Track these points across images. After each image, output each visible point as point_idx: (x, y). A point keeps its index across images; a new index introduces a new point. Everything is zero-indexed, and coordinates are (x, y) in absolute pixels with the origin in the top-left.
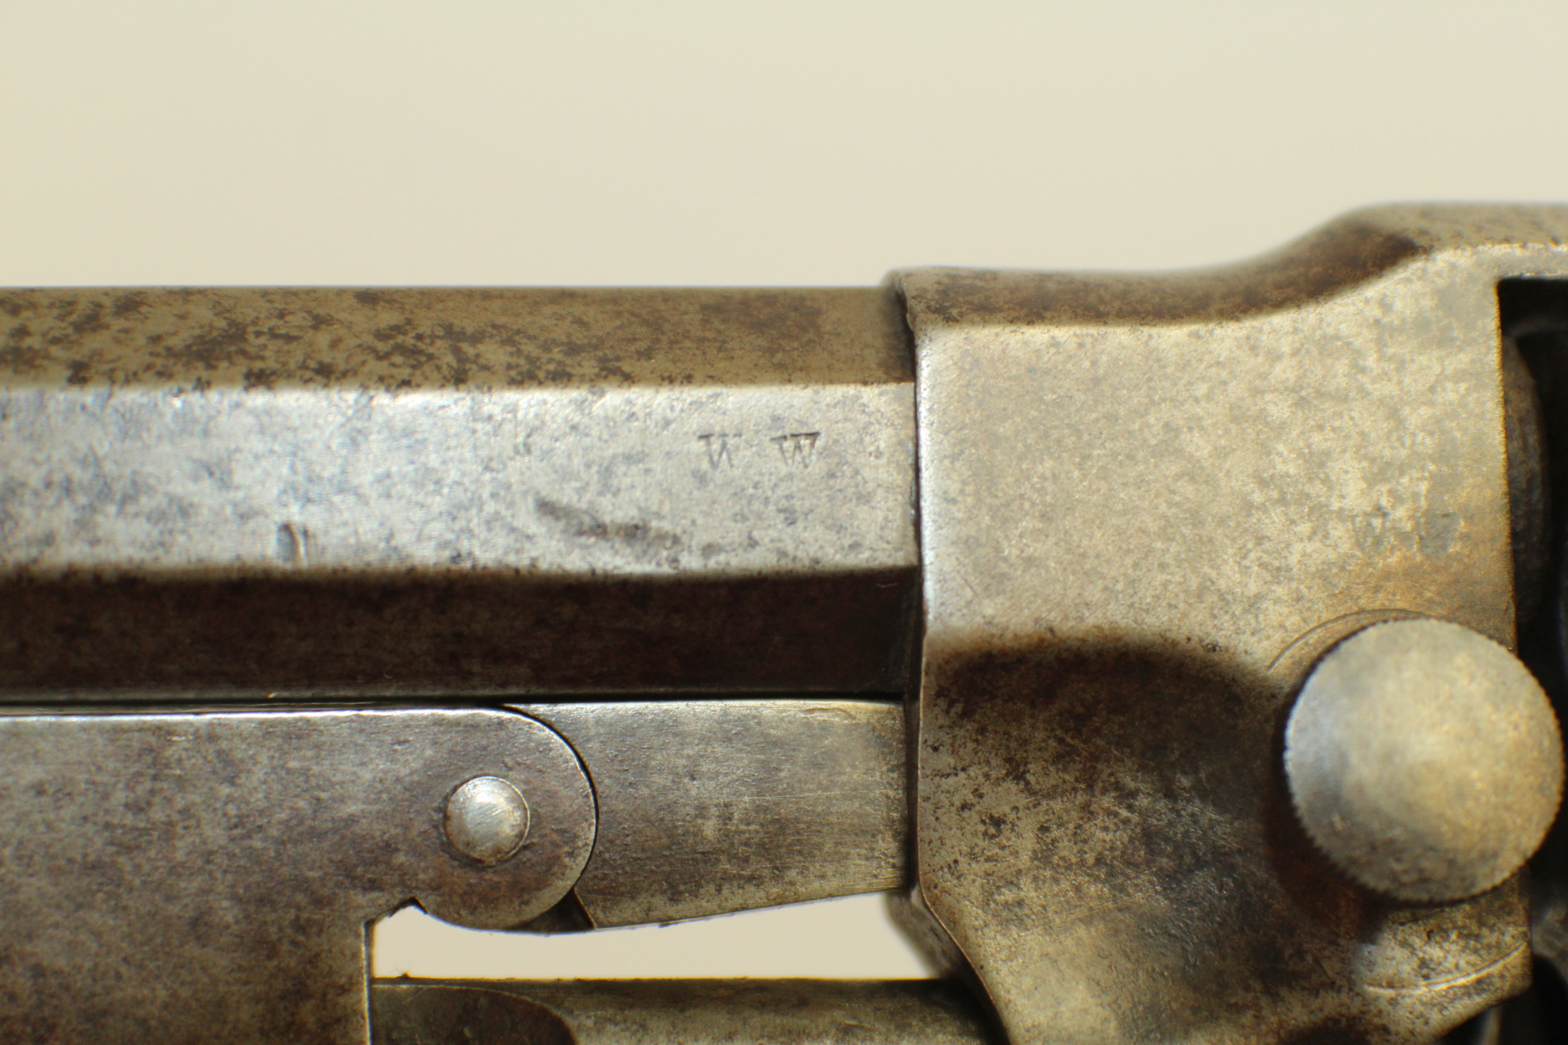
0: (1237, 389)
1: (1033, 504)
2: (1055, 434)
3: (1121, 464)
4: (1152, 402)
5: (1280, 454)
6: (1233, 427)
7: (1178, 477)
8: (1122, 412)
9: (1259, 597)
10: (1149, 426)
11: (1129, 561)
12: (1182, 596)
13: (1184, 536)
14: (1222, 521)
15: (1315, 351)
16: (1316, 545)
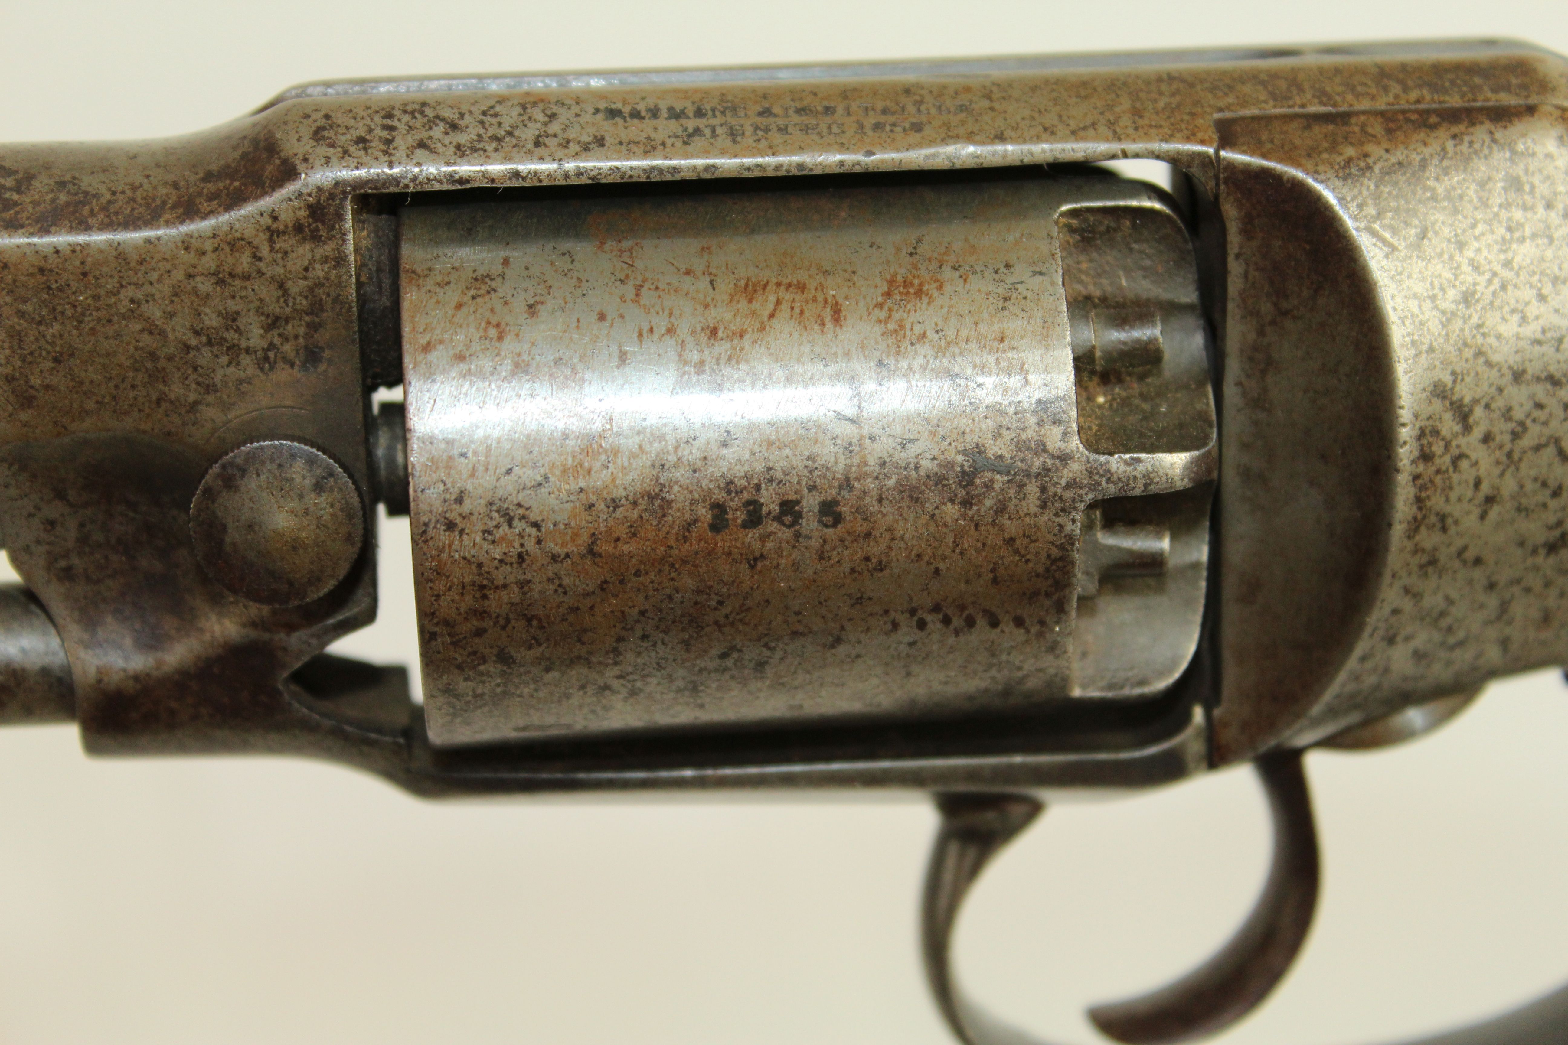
0: (179, 275)
1: (49, 353)
2: (59, 308)
3: (103, 325)
4: (122, 286)
5: (206, 315)
6: (175, 299)
7: (142, 331)
8: (102, 292)
9: (196, 403)
10: (120, 300)
11: (112, 384)
12: (147, 404)
13: (147, 369)
14: (170, 358)
15: (227, 249)
16: (232, 369)
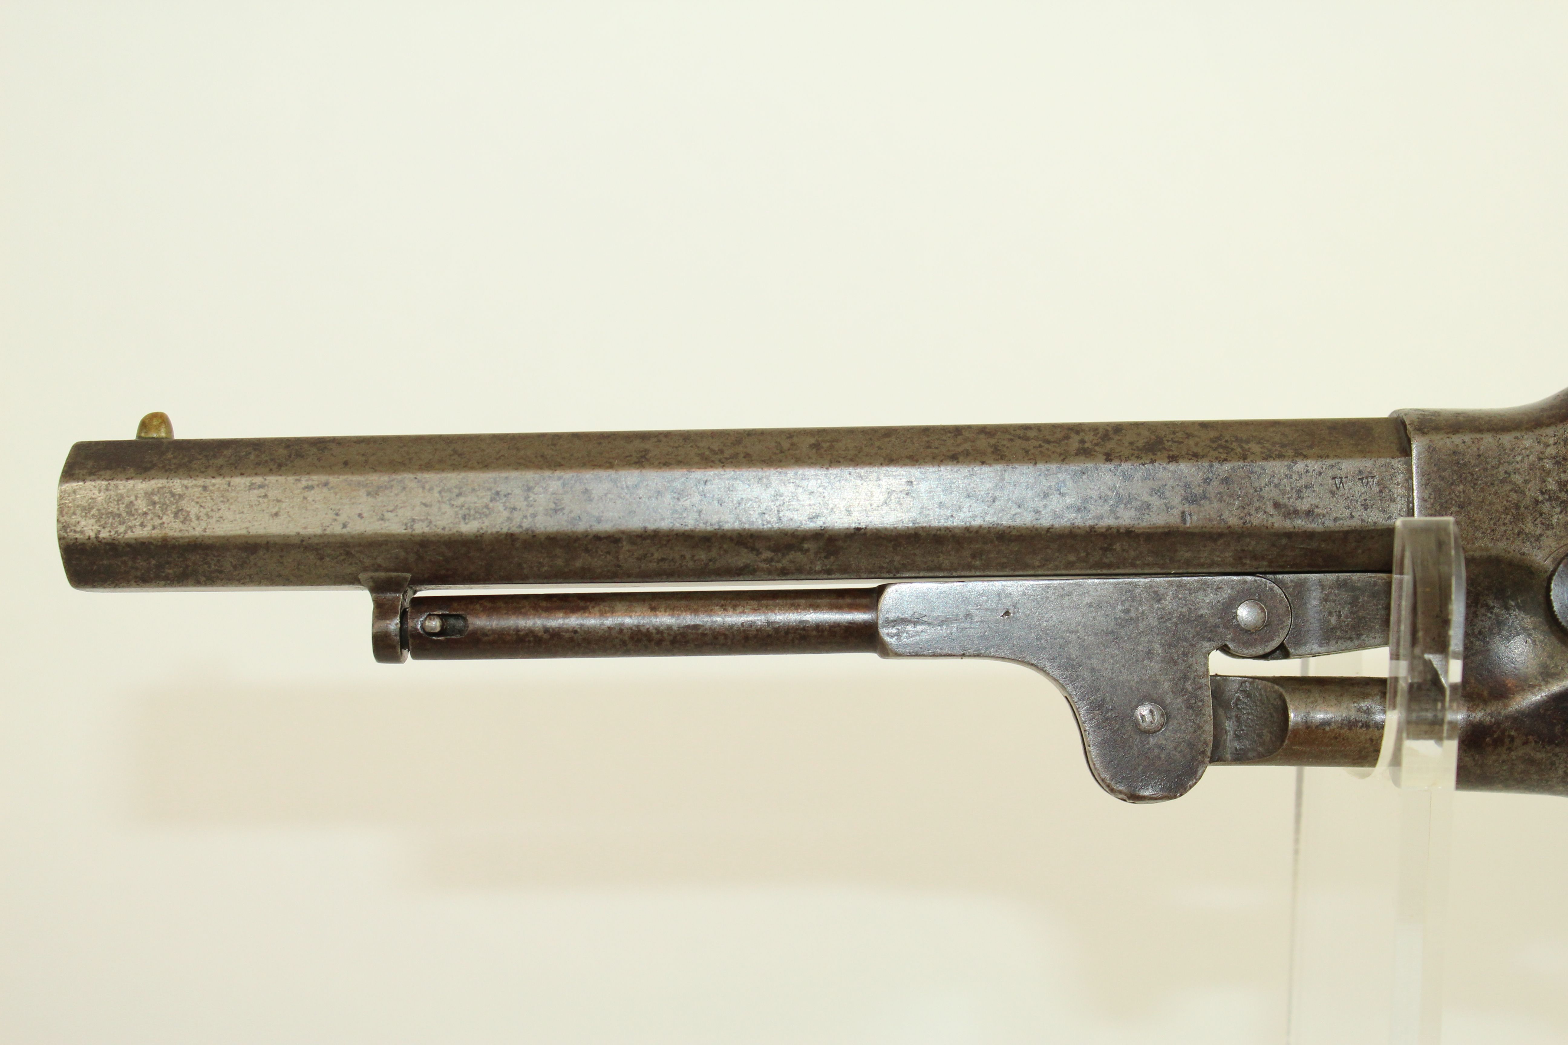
0: (1532, 458)
1: (1456, 502)
2: (1464, 476)
3: (1489, 487)
4: (1500, 463)
5: (1549, 482)
6: (1531, 472)
7: (1511, 490)
8: (1489, 467)
9: (1541, 535)
10: (1499, 472)
11: (1492, 522)
12: (1512, 535)
13: (1513, 513)
14: (1526, 508)
15: (1562, 443)
16: (1563, 515)
